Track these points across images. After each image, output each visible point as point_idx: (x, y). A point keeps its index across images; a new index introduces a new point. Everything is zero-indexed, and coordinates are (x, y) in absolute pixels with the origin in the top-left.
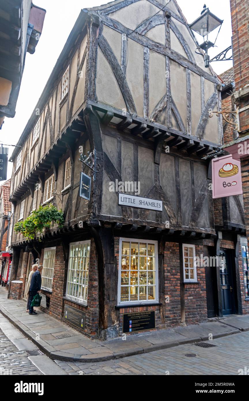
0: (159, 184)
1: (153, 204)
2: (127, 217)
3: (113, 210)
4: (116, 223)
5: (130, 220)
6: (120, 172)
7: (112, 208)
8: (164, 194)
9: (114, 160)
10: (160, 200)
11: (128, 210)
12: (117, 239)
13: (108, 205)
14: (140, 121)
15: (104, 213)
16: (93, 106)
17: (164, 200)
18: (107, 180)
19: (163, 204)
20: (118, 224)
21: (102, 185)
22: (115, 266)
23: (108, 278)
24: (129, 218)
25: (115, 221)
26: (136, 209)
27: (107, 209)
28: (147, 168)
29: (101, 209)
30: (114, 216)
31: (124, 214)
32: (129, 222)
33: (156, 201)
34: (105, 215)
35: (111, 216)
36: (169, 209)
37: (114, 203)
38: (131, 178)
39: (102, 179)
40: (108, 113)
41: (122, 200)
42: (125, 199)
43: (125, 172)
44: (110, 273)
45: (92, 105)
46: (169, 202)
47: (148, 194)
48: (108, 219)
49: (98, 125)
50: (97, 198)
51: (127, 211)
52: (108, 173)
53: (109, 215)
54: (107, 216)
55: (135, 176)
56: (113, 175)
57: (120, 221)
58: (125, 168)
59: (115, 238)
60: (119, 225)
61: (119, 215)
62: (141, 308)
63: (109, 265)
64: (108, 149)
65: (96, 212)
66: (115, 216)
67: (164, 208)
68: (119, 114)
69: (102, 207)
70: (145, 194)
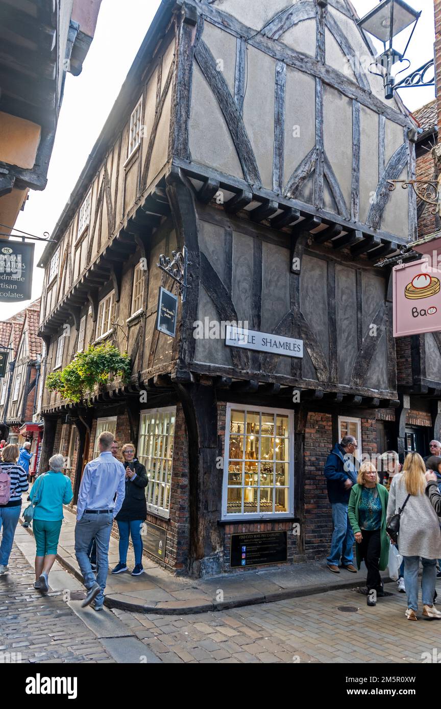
0: (298, 310)
1: (287, 346)
2: (240, 367)
3: (215, 355)
4: (220, 377)
5: (245, 373)
6: (230, 289)
7: (213, 351)
8: (305, 327)
9: (219, 267)
10: (300, 338)
11: (242, 355)
12: (222, 406)
13: (207, 346)
14: (268, 197)
15: (200, 359)
16: (182, 170)
17: (307, 339)
18: (205, 301)
19: (305, 345)
20: (225, 379)
21: (197, 310)
22: (217, 452)
23: (205, 473)
24: (243, 369)
25: (218, 374)
26: (257, 354)
27: (206, 353)
28: (278, 280)
29: (194, 352)
30: (217, 365)
31: (235, 362)
32: (242, 376)
33: (291, 341)
34: (201, 363)
35: (212, 365)
36: (315, 355)
37: (218, 342)
38: (249, 298)
39: (197, 300)
40: (209, 182)
41: (233, 337)
42: (237, 336)
43: (239, 288)
44: (209, 464)
45: (180, 168)
46: (316, 342)
47: (279, 328)
48: (206, 370)
49: (192, 203)
50: (188, 333)
51: (240, 357)
52: (207, 289)
53: (209, 364)
54: (206, 365)
55: (255, 295)
56: (216, 292)
57: (228, 374)
58: (239, 282)
59: (218, 403)
60: (226, 381)
61: (226, 363)
62: (262, 526)
63: (208, 449)
64: (208, 246)
65: (187, 357)
66: (220, 366)
67: (305, 352)
68: (229, 183)
69: (197, 348)
70: (273, 328)
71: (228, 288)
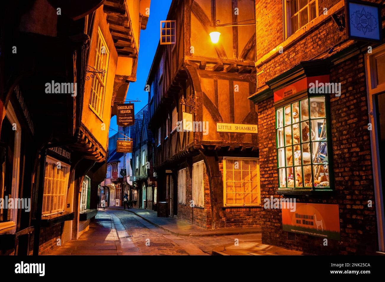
0: (255, 111)
1: (249, 129)
3: (212, 136)
4: (215, 146)
5: (227, 143)
6: (217, 106)
9: (211, 97)
11: (226, 135)
12: (220, 158)
18: (206, 113)
20: (218, 146)
22: (220, 178)
23: (215, 188)
24: (226, 141)
25: (214, 144)
26: (233, 134)
27: (208, 136)
28: (243, 98)
29: (202, 136)
30: (213, 141)
31: (222, 138)
33: (250, 126)
34: (206, 140)
35: (211, 141)
37: (213, 131)
38: (228, 109)
39: (202, 113)
41: (220, 127)
42: (222, 127)
43: (222, 105)
44: (216, 184)
47: (244, 120)
48: (209, 144)
51: (224, 136)
52: (207, 108)
53: (209, 141)
55: (230, 107)
56: (211, 109)
57: (219, 144)
58: (222, 102)
61: (218, 139)
62: (244, 209)
63: (216, 177)
64: (206, 89)
65: (199, 139)
66: (215, 141)
70: (241, 121)
71: (216, 106)
